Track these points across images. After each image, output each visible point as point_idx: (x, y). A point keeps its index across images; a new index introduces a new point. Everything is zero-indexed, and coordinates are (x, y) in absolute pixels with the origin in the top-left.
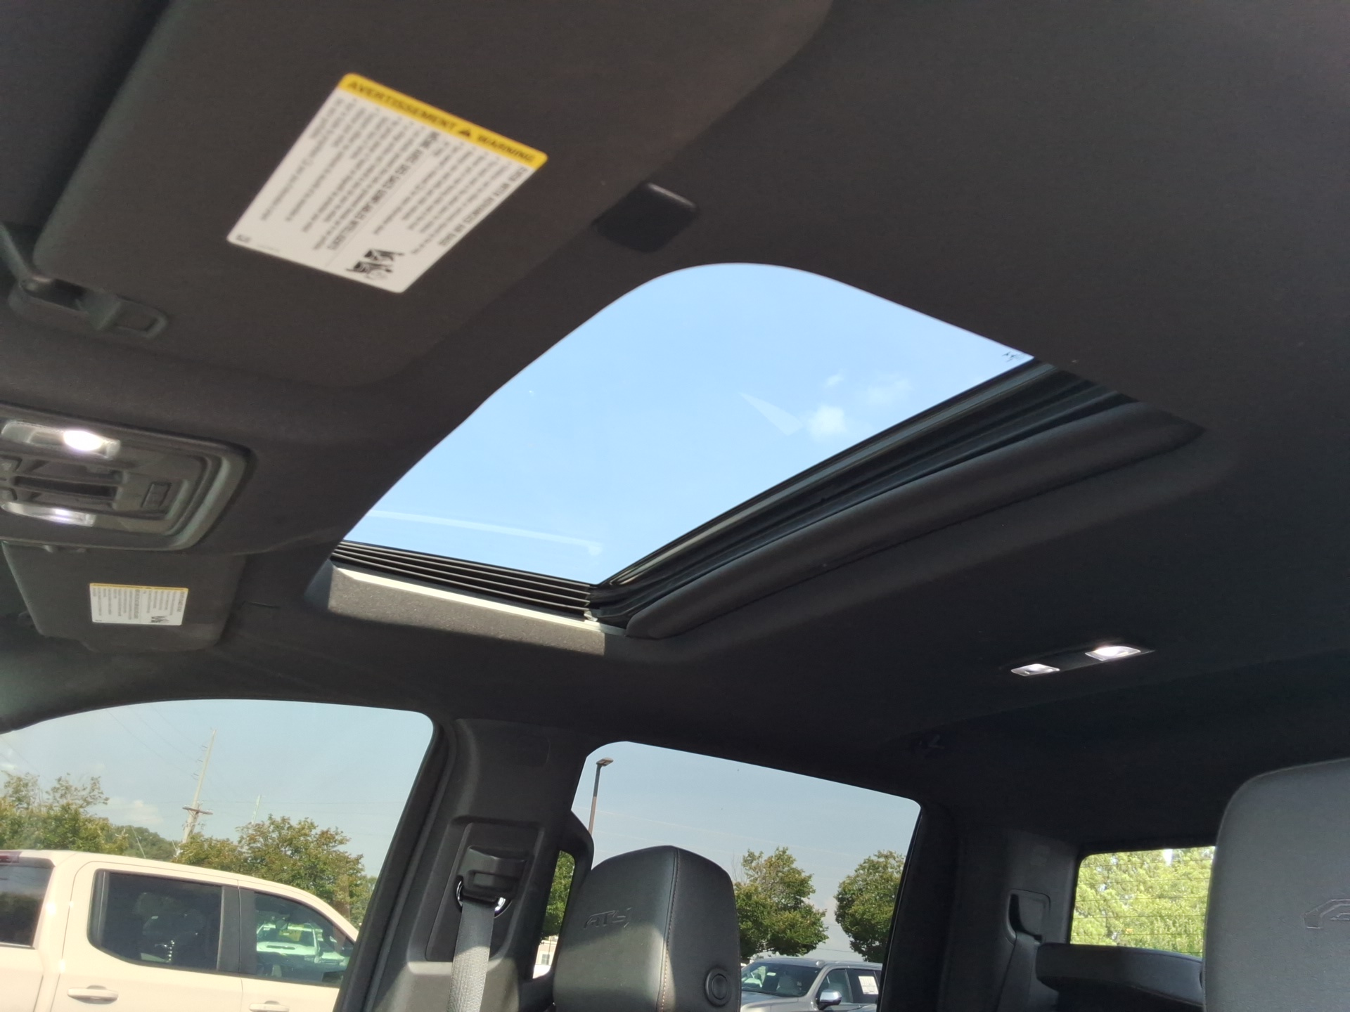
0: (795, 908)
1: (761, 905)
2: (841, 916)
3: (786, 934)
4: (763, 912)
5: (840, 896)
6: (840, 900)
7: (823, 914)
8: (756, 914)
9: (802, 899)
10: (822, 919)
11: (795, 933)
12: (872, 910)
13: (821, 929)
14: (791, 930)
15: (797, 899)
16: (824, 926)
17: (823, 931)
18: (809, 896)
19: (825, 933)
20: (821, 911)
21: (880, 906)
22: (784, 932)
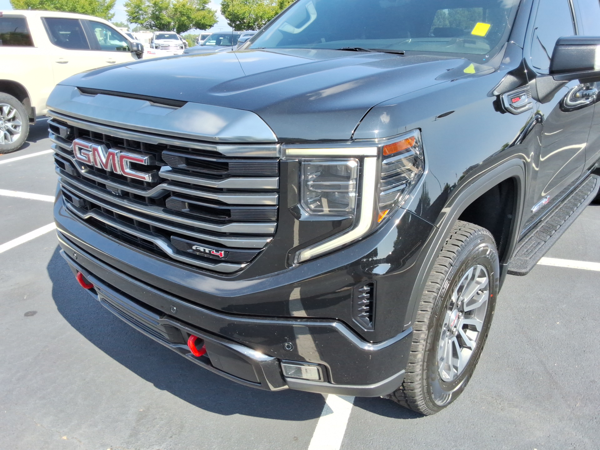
0: (203, 9)
1: (190, 9)
2: (224, 12)
3: (202, 21)
4: (191, 12)
5: (223, 3)
6: (223, 5)
7: (216, 12)
8: (188, 13)
9: (206, 5)
10: (216, 14)
11: (206, 20)
12: (237, 9)
13: (215, 18)
14: (204, 20)
15: (203, 5)
16: (217, 17)
17: (216, 19)
18: (208, 4)
19: (217, 20)
20: (215, 10)
21: (241, 7)
22: (201, 20)
